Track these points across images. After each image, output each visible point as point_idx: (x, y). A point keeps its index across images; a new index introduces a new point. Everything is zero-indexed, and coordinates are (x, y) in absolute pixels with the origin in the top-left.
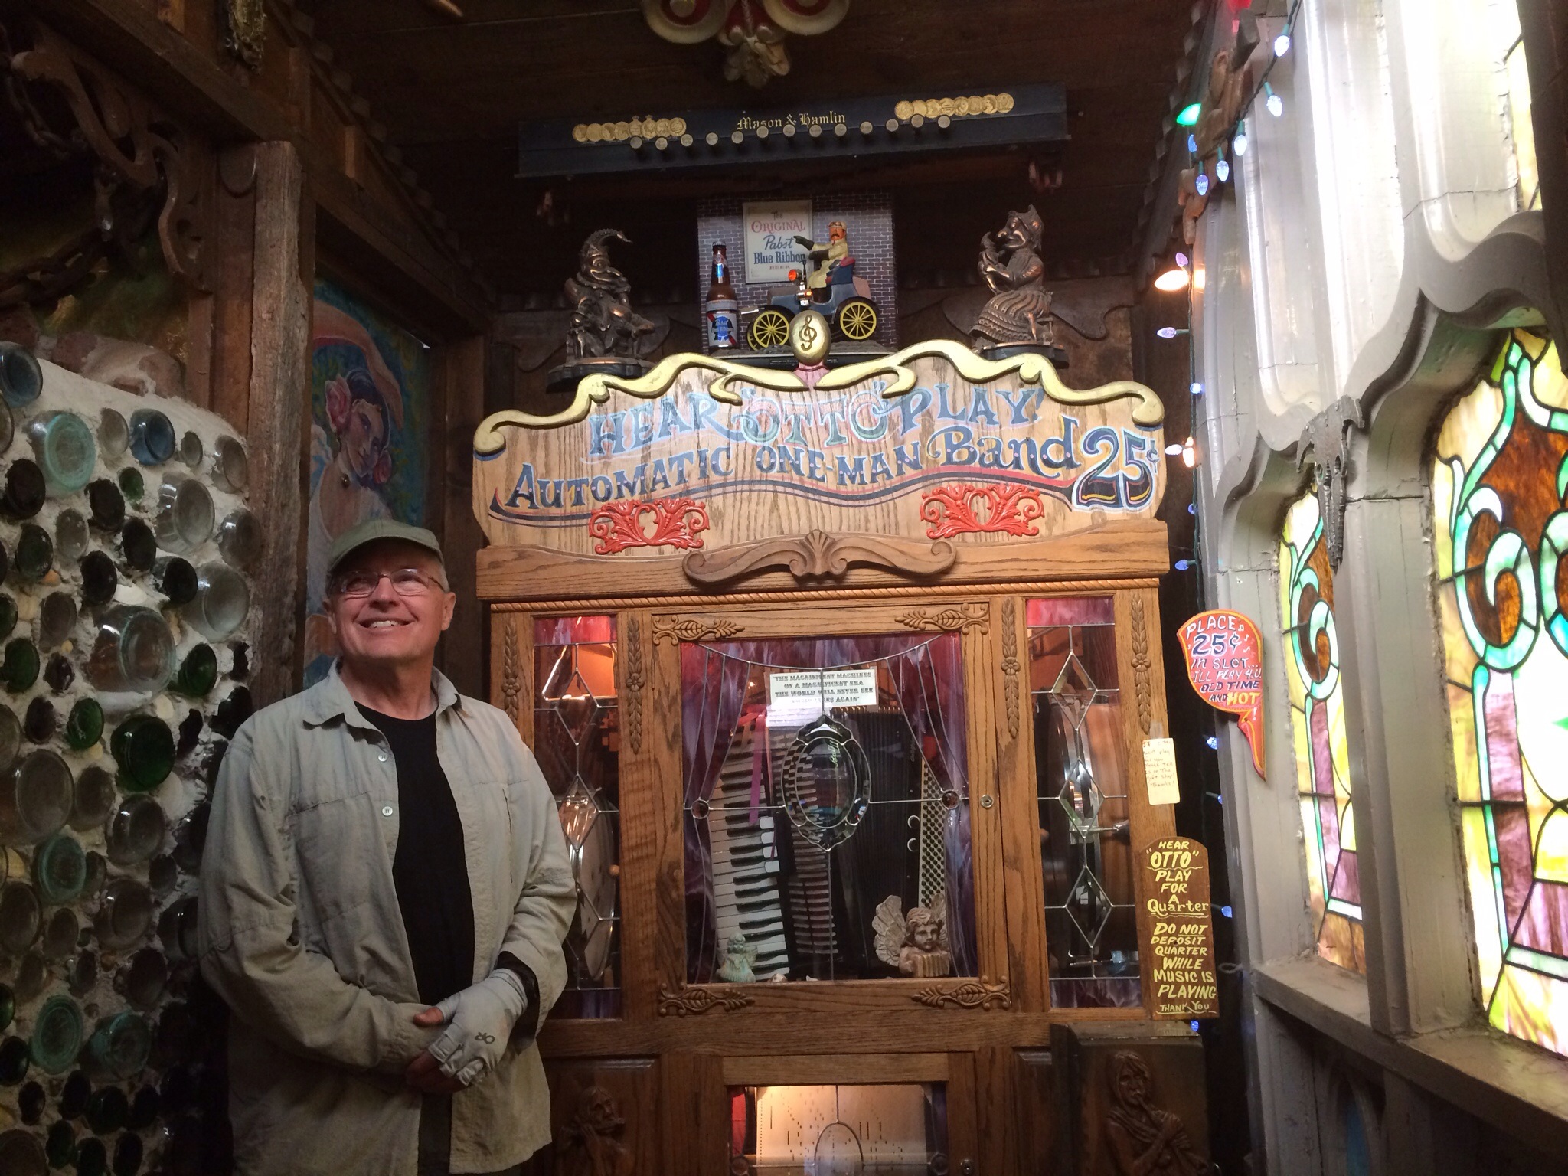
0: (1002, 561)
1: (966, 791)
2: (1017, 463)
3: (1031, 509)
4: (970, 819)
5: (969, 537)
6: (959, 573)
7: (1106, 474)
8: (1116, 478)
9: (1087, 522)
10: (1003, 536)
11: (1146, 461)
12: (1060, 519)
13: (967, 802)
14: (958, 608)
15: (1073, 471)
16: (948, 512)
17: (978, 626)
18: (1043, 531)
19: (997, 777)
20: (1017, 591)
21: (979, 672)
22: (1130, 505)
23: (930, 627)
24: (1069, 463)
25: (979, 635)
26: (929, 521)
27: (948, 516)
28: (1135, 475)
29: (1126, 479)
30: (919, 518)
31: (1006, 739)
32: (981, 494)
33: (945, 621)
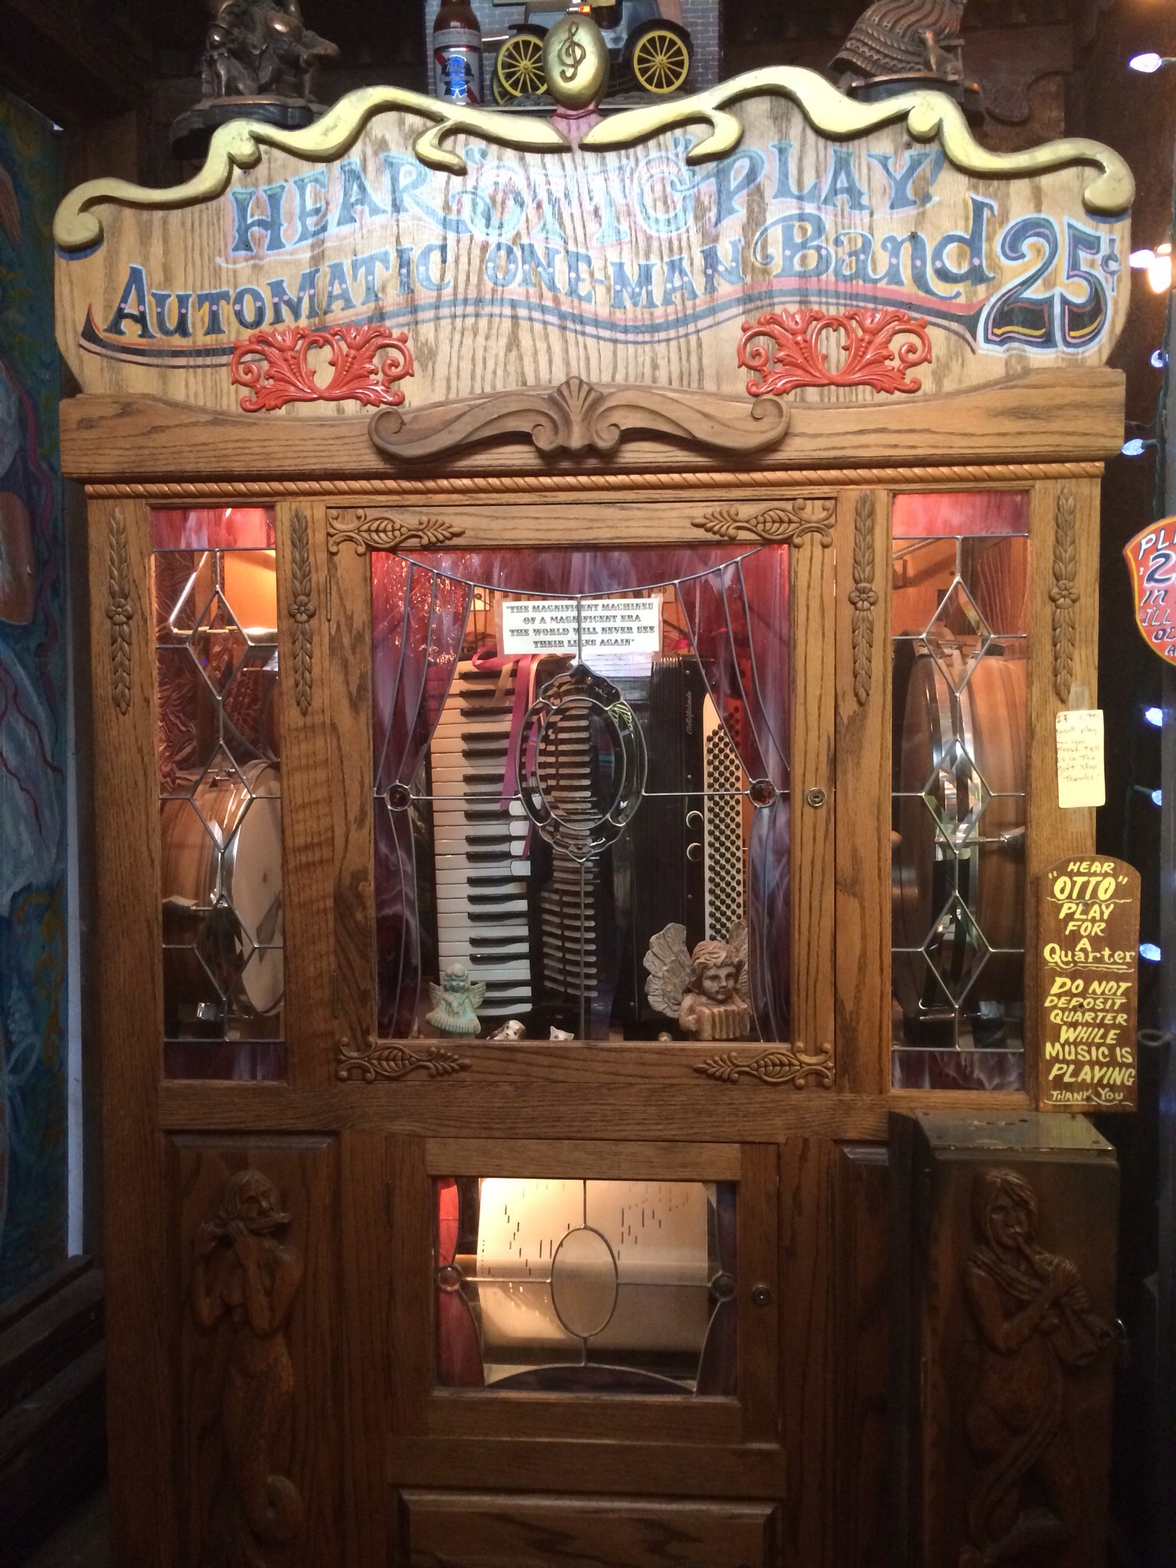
0: (861, 432)
1: (786, 778)
2: (894, 276)
3: (912, 349)
4: (790, 824)
5: (812, 393)
6: (792, 450)
7: (1034, 293)
8: (1049, 301)
9: (998, 371)
10: (864, 393)
11: (1099, 273)
12: (955, 367)
13: (786, 798)
14: (789, 506)
15: (982, 289)
16: (781, 354)
17: (817, 536)
18: (928, 386)
19: (834, 762)
20: (879, 481)
21: (815, 605)
22: (1068, 344)
23: (743, 535)
24: (976, 276)
25: (818, 550)
26: (750, 368)
27: (780, 361)
28: (1079, 296)
29: (1065, 301)
30: (736, 362)
31: (849, 707)
32: (834, 324)
33: (769, 525)
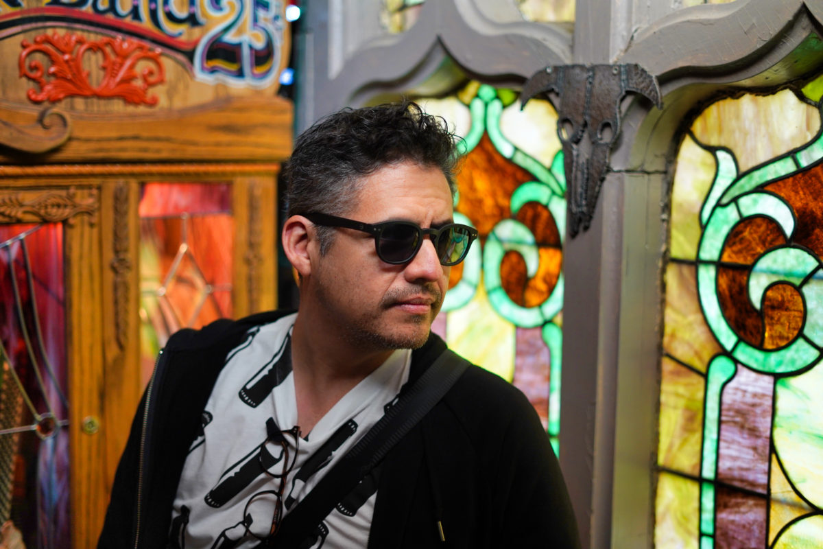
0: (121, 139)
2: (135, 12)
3: (151, 73)
4: (70, 448)
5: (79, 103)
6: (71, 152)
7: (230, 38)
8: (239, 46)
9: (207, 96)
10: (118, 106)
11: (270, 28)
13: (66, 428)
14: (63, 193)
15: (197, 31)
16: (53, 69)
17: (86, 218)
18: (163, 102)
19: (102, 396)
20: (132, 175)
21: (85, 272)
23: (29, 217)
24: (192, 20)
25: (87, 229)
26: (29, 78)
27: (54, 74)
28: (260, 45)
29: (251, 48)
30: (17, 73)
31: (113, 351)
32: (94, 48)
33: (49, 210)
